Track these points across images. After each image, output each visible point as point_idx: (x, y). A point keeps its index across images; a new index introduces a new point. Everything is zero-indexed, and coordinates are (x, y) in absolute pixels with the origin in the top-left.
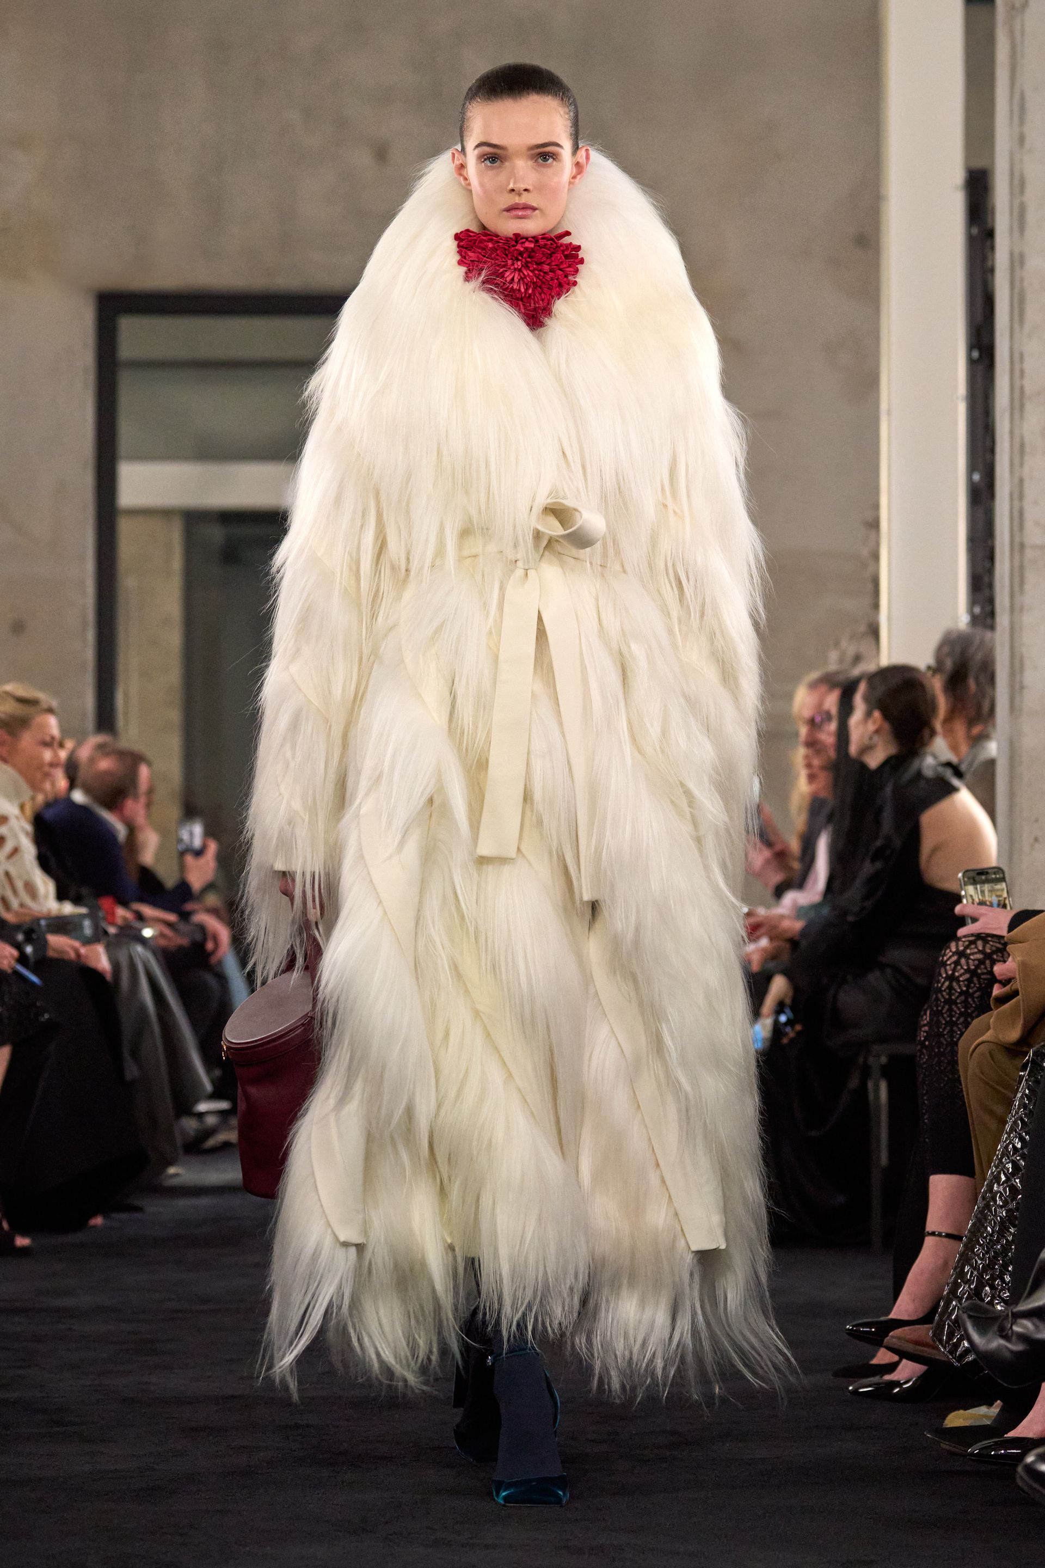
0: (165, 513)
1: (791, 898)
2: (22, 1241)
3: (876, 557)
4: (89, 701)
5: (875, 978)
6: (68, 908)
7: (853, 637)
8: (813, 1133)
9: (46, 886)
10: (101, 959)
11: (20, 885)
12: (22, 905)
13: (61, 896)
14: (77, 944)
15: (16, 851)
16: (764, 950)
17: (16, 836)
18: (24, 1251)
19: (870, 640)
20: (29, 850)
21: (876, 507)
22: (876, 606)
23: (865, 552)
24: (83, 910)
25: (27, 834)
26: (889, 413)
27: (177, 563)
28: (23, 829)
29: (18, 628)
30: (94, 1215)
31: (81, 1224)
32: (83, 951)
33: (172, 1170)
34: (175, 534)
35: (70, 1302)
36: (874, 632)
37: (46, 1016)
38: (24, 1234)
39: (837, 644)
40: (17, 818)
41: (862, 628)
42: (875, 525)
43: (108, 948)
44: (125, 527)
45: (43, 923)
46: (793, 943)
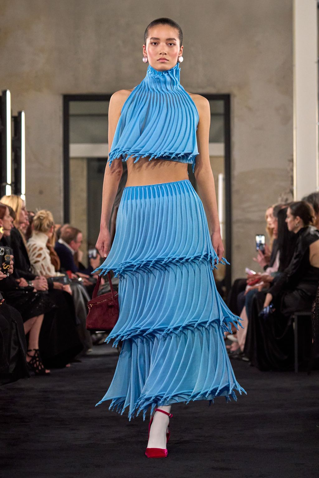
0: (82, 159)
1: (269, 270)
2: (47, 371)
3: (292, 170)
4: (62, 214)
5: (295, 293)
6: (59, 274)
7: (285, 193)
8: (278, 338)
9: (52, 268)
10: (68, 289)
11: (46, 268)
12: (46, 274)
13: (56, 271)
14: (62, 285)
15: (45, 258)
16: (262, 285)
17: (45, 254)
18: (48, 374)
19: (291, 194)
20: (48, 258)
21: (292, 155)
22: (292, 184)
23: (289, 169)
24: (63, 275)
25: (48, 253)
26: (296, 128)
27: (85, 173)
28: (47, 251)
29: (41, 192)
30: (67, 363)
31: (64, 366)
32: (64, 286)
33: (90, 350)
34: (84, 165)
35: (63, 389)
36: (292, 192)
37: (54, 306)
38: (48, 369)
39: (281, 195)
40: (45, 248)
41: (288, 191)
42: (292, 161)
43: (71, 286)
44: (72, 163)
45: (52, 279)
46: (271, 283)
